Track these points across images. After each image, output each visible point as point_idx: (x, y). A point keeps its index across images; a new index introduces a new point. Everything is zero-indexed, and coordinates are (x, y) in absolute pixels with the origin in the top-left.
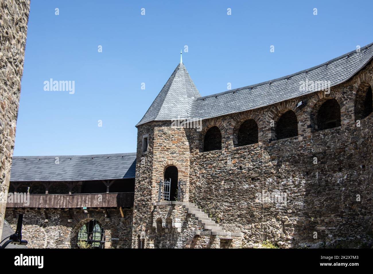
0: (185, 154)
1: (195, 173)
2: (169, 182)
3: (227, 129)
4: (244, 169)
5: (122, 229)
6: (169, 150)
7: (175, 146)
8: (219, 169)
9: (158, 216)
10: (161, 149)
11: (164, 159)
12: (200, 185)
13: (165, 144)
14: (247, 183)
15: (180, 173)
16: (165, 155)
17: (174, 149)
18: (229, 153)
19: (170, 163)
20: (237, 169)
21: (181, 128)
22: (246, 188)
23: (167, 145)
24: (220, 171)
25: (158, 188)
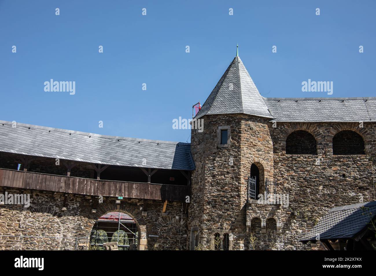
0: (269, 153)
1: (281, 174)
2: (255, 180)
3: (325, 136)
4: (348, 177)
5: (162, 225)
6: (255, 147)
7: (261, 144)
8: (314, 174)
9: (254, 215)
10: (248, 145)
11: (252, 156)
12: (290, 187)
13: (251, 140)
14: (352, 191)
15: (266, 172)
16: (252, 151)
17: (260, 147)
18: (328, 160)
19: (256, 160)
20: (338, 176)
21: (265, 126)
22: (352, 196)
23: (254, 141)
24: (316, 175)
25: (246, 185)
